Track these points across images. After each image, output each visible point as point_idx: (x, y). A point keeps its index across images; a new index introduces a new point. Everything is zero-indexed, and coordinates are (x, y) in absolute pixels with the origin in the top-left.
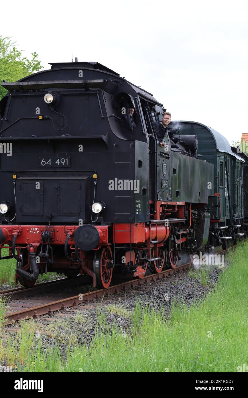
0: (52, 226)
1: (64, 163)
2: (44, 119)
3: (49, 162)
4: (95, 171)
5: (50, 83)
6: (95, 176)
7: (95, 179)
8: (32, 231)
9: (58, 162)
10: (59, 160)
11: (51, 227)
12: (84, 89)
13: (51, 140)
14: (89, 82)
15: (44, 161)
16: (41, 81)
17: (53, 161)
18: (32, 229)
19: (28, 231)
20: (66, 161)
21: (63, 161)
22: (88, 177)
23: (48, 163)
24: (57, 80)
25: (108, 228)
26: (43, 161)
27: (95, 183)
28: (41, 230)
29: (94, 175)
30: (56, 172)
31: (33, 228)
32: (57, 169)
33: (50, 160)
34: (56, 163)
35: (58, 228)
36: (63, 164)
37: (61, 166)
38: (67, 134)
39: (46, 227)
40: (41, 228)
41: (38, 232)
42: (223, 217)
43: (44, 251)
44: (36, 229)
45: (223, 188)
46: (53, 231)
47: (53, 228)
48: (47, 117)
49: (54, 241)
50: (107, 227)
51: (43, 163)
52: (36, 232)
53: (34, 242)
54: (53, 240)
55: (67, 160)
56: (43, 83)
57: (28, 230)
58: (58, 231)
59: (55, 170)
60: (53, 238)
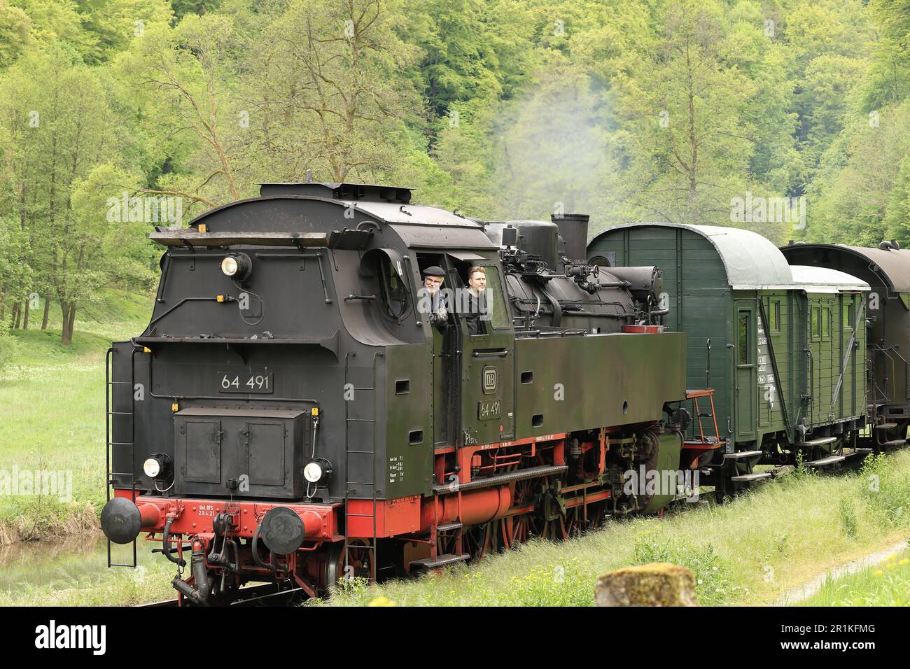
0: (237, 503)
1: (261, 384)
2: (225, 302)
3: (236, 383)
4: (316, 401)
5: (234, 236)
6: (315, 412)
7: (314, 416)
8: (201, 510)
9: (251, 383)
10: (252, 379)
11: (235, 505)
12: (296, 248)
13: (231, 345)
14: (301, 237)
15: (227, 381)
16: (219, 233)
17: (243, 381)
18: (201, 508)
19: (195, 511)
20: (265, 381)
21: (260, 380)
22: (303, 412)
23: (233, 384)
24: (245, 231)
25: (334, 509)
26: (224, 380)
27: (315, 425)
28: (218, 509)
29: (313, 409)
30: (248, 401)
31: (203, 504)
32: (250, 395)
33: (237, 379)
34: (248, 384)
35: (246, 507)
36: (260, 387)
37: (256, 391)
38: (265, 332)
39: (227, 505)
40: (218, 505)
41: (212, 513)
42: (751, 430)
43: (218, 551)
44: (208, 508)
45: (750, 368)
46: (237, 512)
47: (238, 506)
48: (231, 298)
49: (239, 531)
50: (331, 507)
51: (226, 384)
52: (209, 513)
53: (205, 532)
54: (237, 528)
55: (267, 378)
56: (221, 236)
57: (194, 508)
58: (246, 513)
59: (246, 398)
60: (237, 526)
